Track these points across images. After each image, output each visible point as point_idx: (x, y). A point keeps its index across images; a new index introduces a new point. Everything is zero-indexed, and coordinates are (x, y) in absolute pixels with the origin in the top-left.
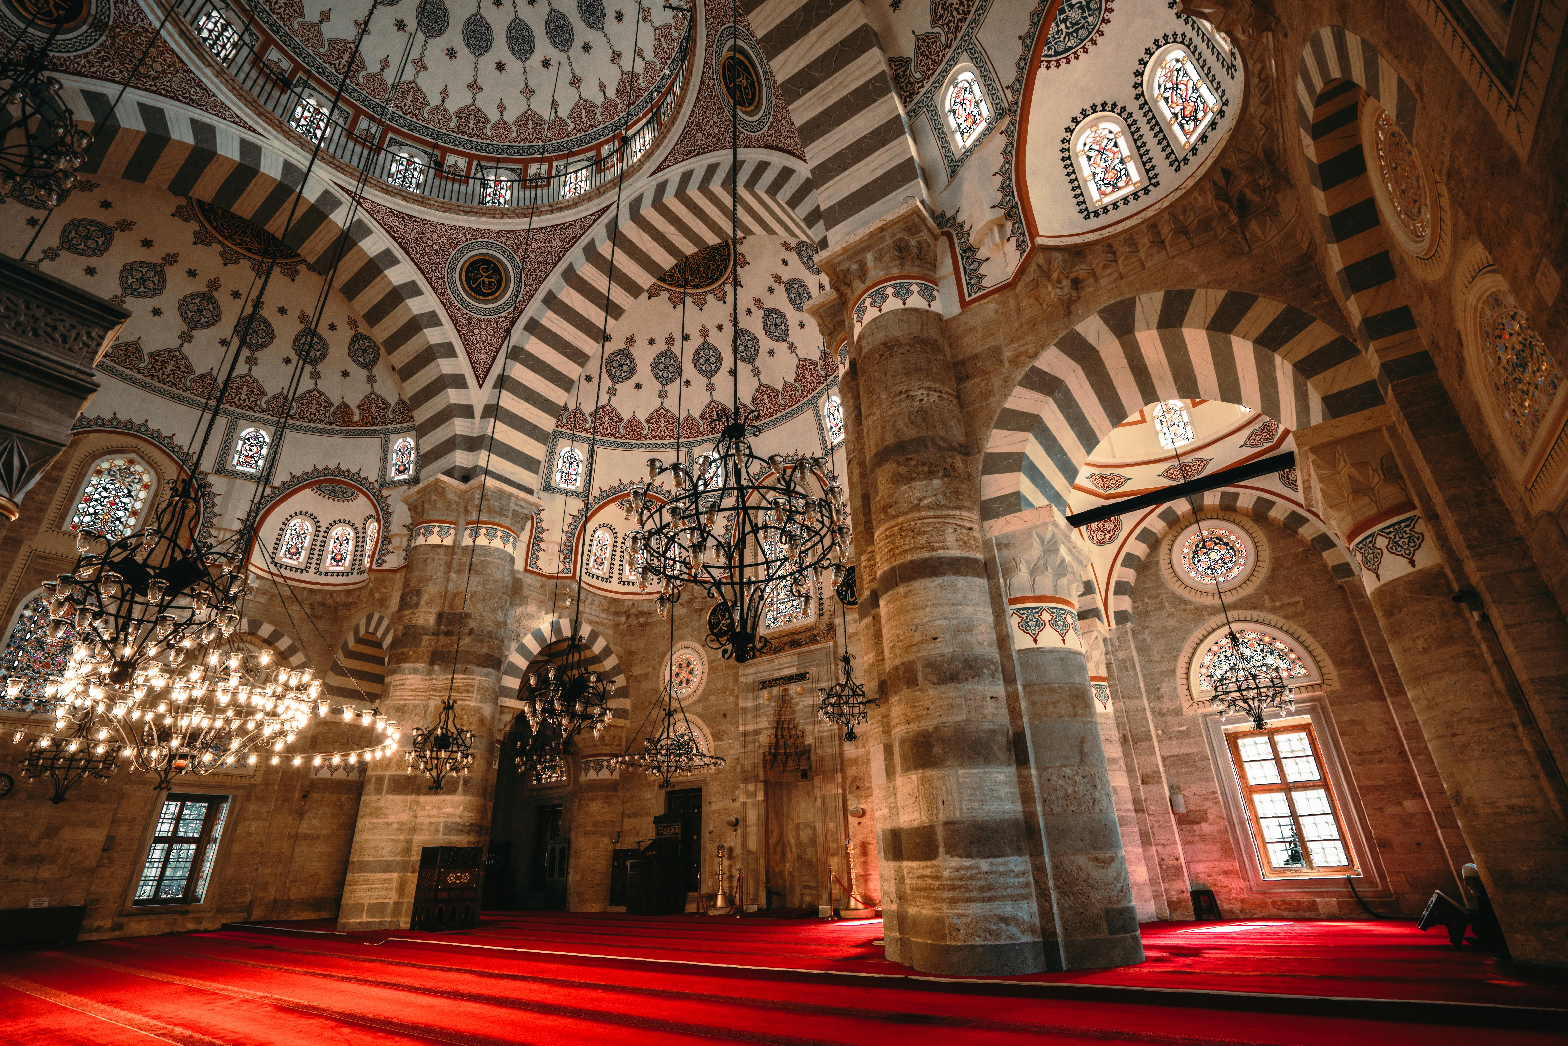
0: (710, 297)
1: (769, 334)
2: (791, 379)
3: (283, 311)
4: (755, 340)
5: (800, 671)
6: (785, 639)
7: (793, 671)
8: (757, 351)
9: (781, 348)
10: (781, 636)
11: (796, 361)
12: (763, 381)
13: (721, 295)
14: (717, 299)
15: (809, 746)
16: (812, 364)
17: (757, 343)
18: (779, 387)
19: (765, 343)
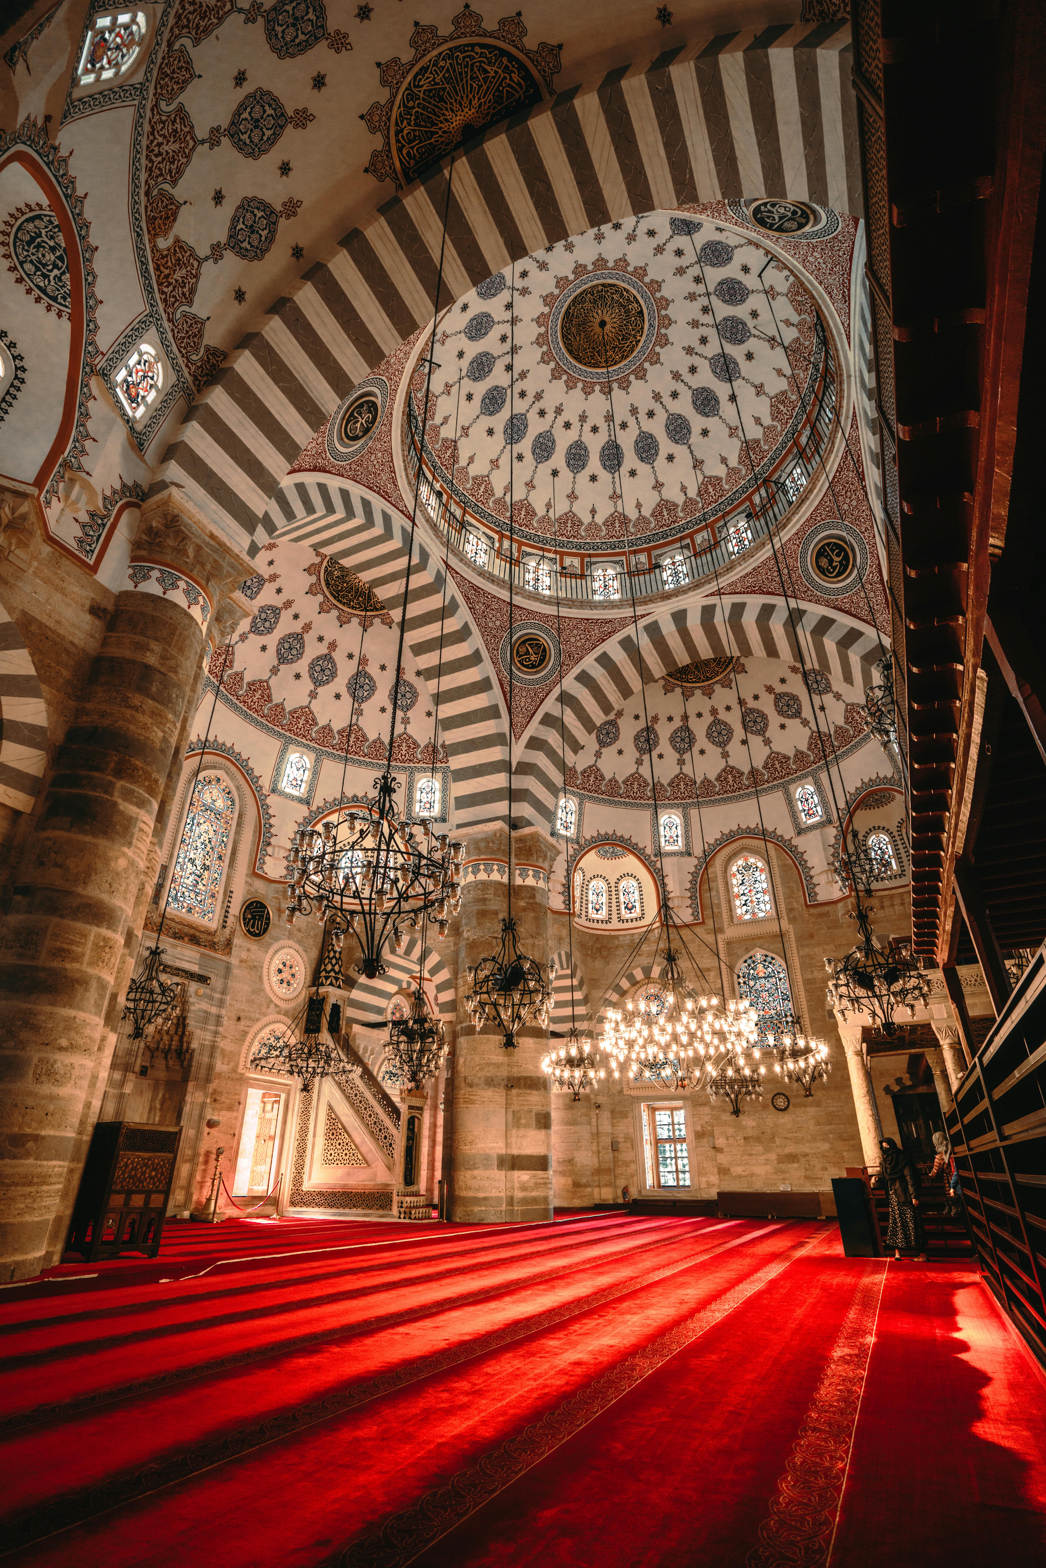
0: (320, 598)
1: (312, 666)
2: (288, 707)
3: (319, 82)
4: (300, 655)
5: (201, 973)
6: (186, 929)
7: (195, 968)
8: (292, 662)
9: (307, 684)
10: (180, 923)
11: (305, 704)
12: (271, 682)
13: (325, 607)
14: (321, 604)
15: (194, 1050)
16: (313, 720)
17: (298, 658)
18: (276, 699)
19: (302, 666)
